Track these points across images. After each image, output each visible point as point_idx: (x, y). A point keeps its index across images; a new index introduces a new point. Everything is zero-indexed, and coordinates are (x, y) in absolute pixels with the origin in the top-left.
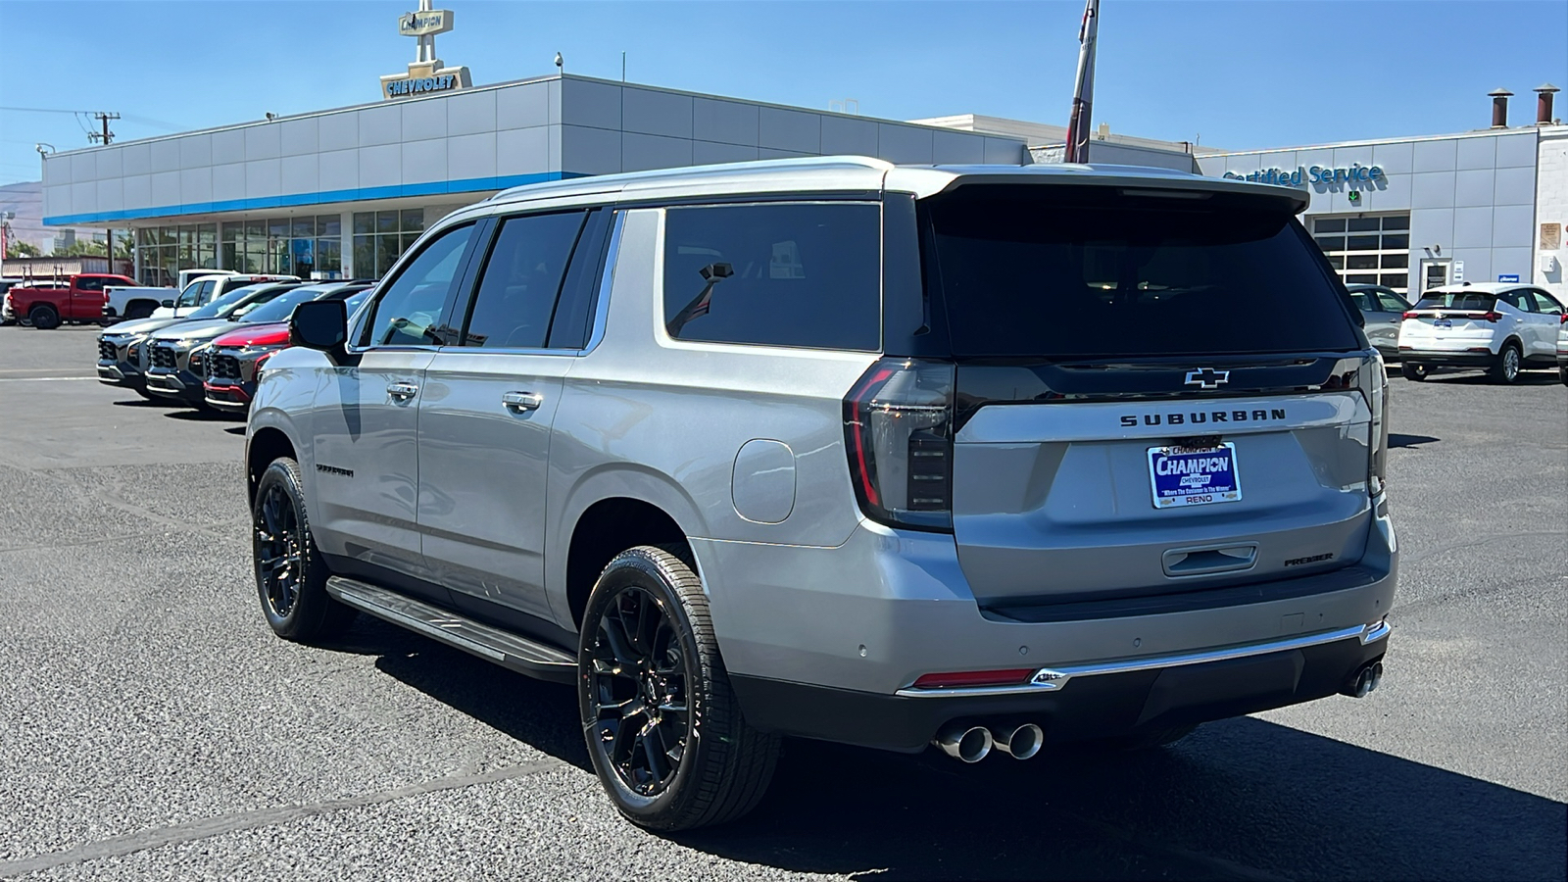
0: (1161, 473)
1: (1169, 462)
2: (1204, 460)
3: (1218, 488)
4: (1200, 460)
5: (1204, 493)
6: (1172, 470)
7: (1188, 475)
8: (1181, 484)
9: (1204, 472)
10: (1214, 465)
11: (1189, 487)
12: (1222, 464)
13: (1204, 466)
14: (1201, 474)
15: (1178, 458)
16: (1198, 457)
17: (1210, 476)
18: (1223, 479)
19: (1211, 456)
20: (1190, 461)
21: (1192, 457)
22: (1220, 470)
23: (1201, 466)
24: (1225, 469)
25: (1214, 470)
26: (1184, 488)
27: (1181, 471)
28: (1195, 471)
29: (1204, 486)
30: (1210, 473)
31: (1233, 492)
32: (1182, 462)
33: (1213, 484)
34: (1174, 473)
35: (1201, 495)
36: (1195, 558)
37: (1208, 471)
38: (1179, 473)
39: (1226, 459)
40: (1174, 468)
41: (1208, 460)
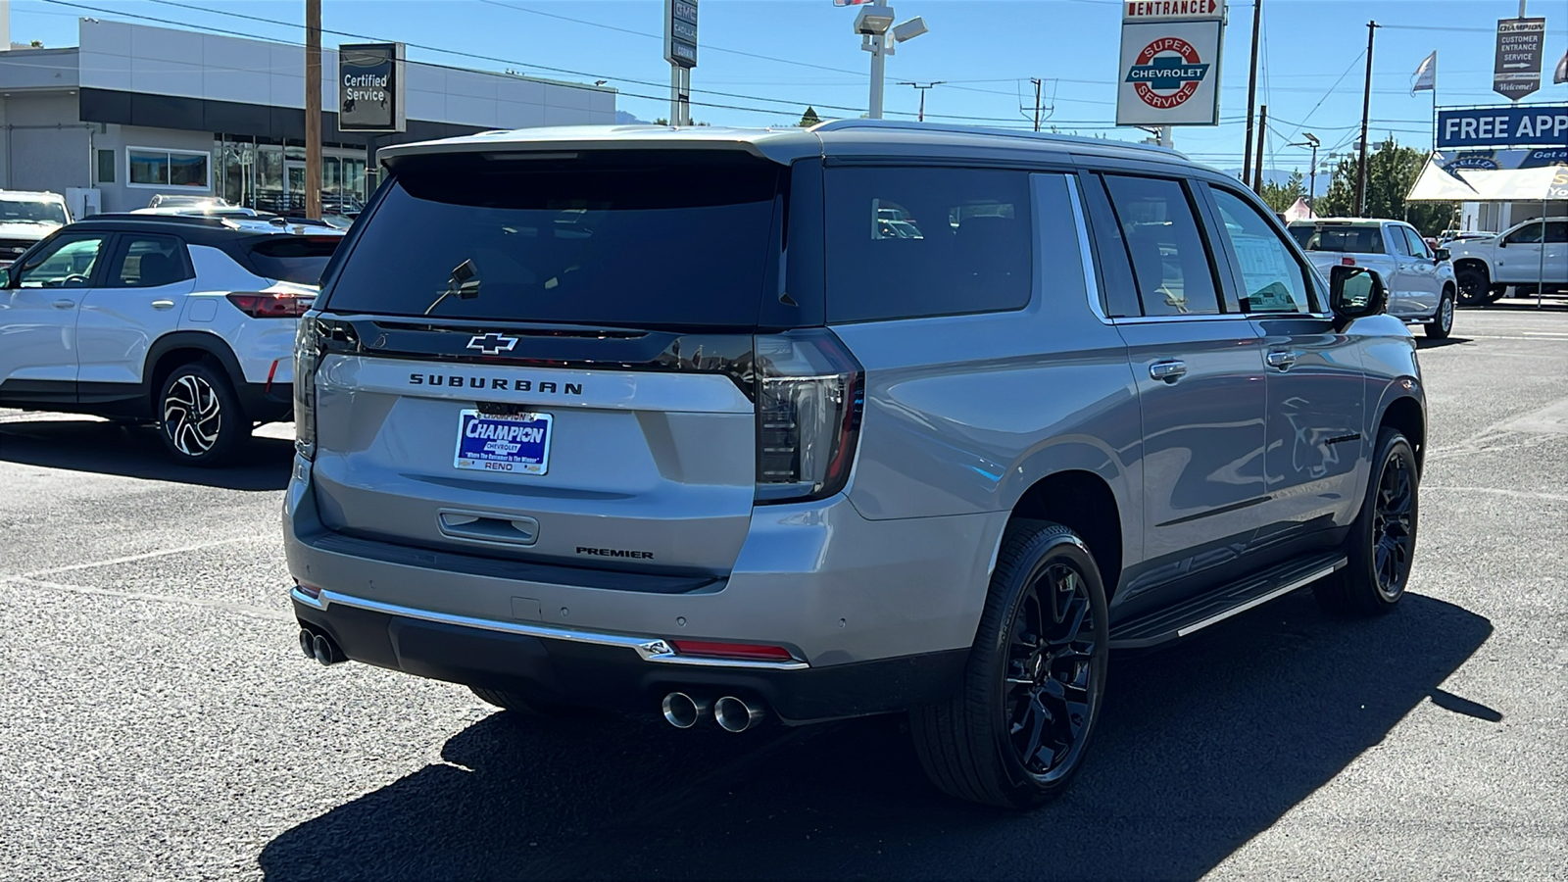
0: (469, 434)
1: (480, 426)
2: (517, 428)
3: (524, 459)
4: (513, 428)
5: (508, 461)
6: (480, 433)
7: (495, 440)
8: (486, 449)
9: (514, 440)
10: (527, 435)
11: (493, 453)
12: (536, 435)
13: (515, 434)
14: (510, 442)
15: (489, 423)
16: (510, 424)
17: (519, 446)
18: (533, 451)
19: (525, 425)
20: (500, 427)
21: (503, 424)
22: (532, 441)
23: (512, 434)
24: (538, 441)
25: (525, 440)
26: (487, 452)
27: (489, 436)
28: (502, 439)
29: (509, 454)
30: (521, 442)
31: (537, 465)
32: (492, 427)
33: (520, 454)
34: (482, 436)
35: (503, 463)
36: (486, 523)
37: (518, 439)
38: (486, 437)
39: (542, 430)
40: (483, 432)
41: (522, 429)
